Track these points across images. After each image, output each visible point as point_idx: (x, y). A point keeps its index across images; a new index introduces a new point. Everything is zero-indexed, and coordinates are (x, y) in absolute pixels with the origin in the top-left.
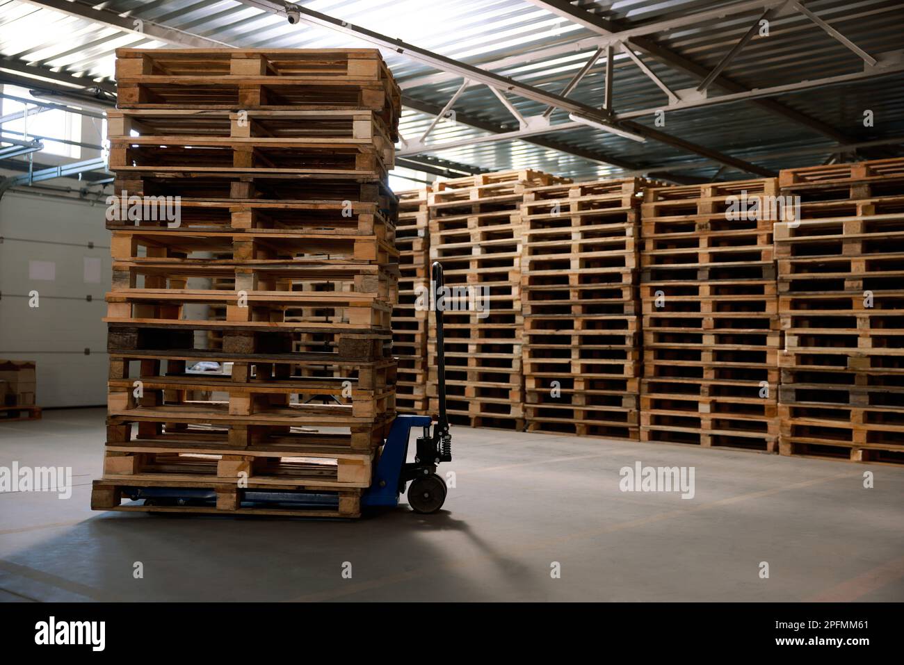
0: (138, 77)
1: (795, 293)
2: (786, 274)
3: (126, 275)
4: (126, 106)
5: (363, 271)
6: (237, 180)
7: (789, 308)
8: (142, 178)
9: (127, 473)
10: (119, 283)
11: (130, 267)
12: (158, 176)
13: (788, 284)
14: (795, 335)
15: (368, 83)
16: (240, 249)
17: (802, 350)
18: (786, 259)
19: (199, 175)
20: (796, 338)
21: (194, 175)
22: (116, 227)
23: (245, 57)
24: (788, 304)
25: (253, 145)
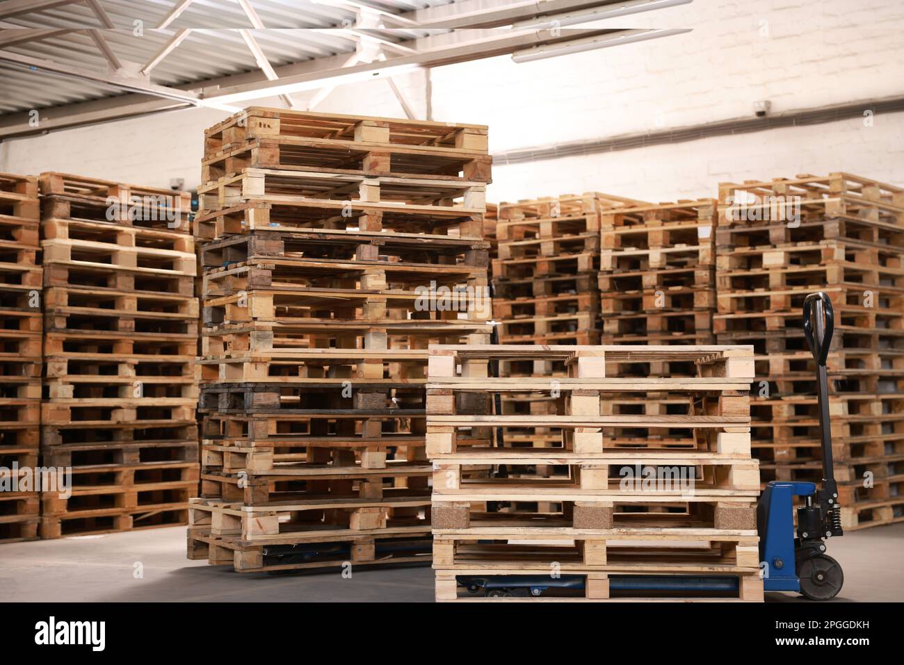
0: (276, 137)
1: (73, 330)
2: (63, 306)
3: (269, 335)
4: (267, 166)
5: (480, 330)
6: (367, 243)
7: (62, 349)
8: (282, 238)
9: (273, 532)
10: (262, 343)
11: (273, 327)
12: (294, 237)
13: (65, 320)
14: (71, 383)
15: (481, 157)
16: (375, 310)
17: (77, 402)
18: (63, 287)
19: (333, 237)
20: (71, 388)
21: (329, 237)
22: (261, 288)
23: (375, 124)
24: (61, 344)
25: (382, 210)
